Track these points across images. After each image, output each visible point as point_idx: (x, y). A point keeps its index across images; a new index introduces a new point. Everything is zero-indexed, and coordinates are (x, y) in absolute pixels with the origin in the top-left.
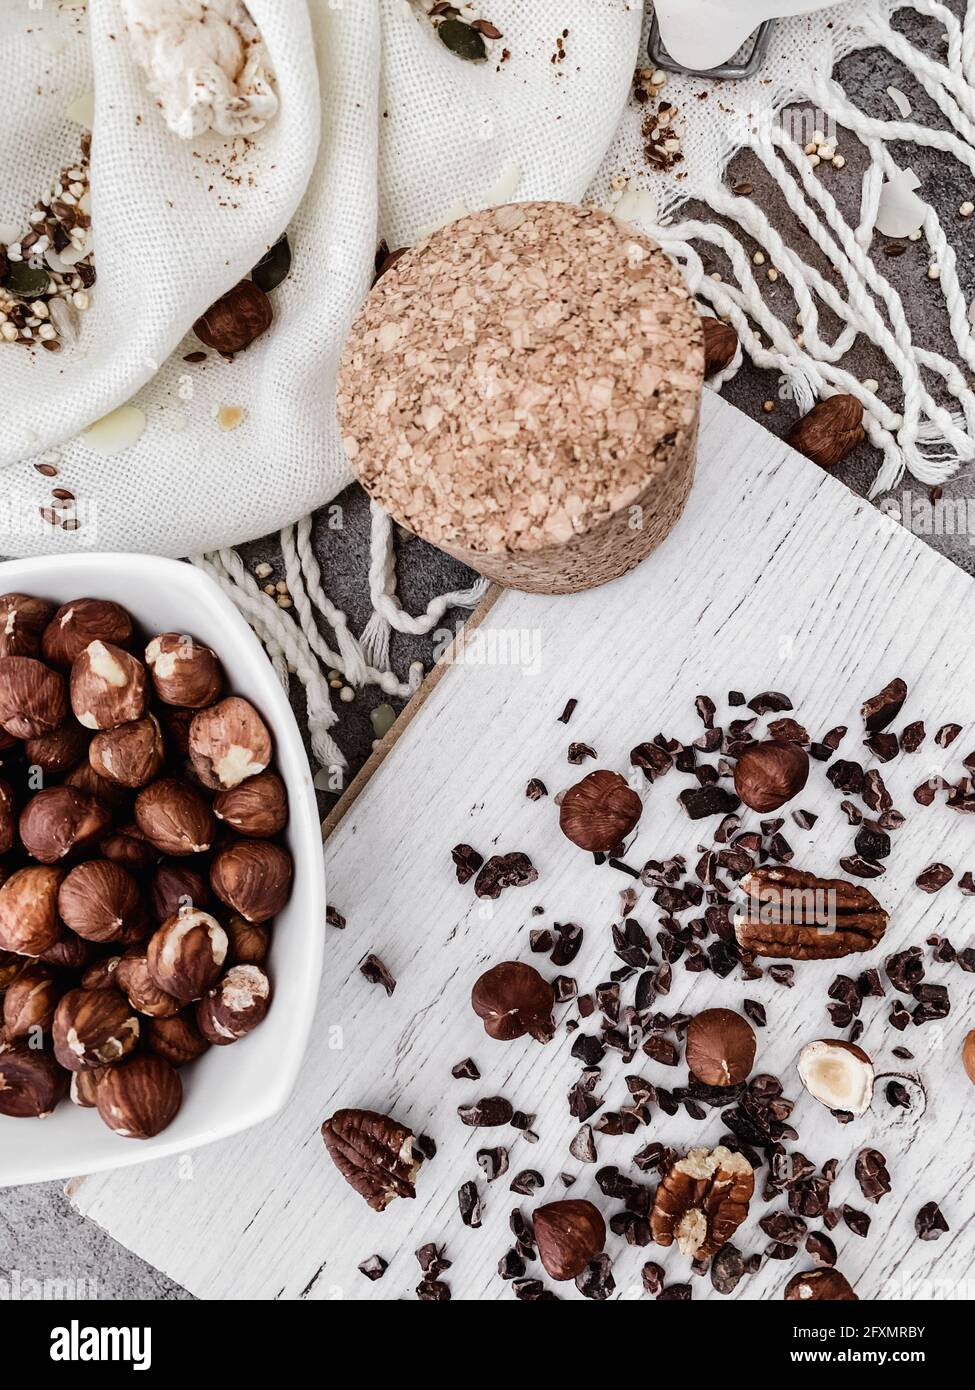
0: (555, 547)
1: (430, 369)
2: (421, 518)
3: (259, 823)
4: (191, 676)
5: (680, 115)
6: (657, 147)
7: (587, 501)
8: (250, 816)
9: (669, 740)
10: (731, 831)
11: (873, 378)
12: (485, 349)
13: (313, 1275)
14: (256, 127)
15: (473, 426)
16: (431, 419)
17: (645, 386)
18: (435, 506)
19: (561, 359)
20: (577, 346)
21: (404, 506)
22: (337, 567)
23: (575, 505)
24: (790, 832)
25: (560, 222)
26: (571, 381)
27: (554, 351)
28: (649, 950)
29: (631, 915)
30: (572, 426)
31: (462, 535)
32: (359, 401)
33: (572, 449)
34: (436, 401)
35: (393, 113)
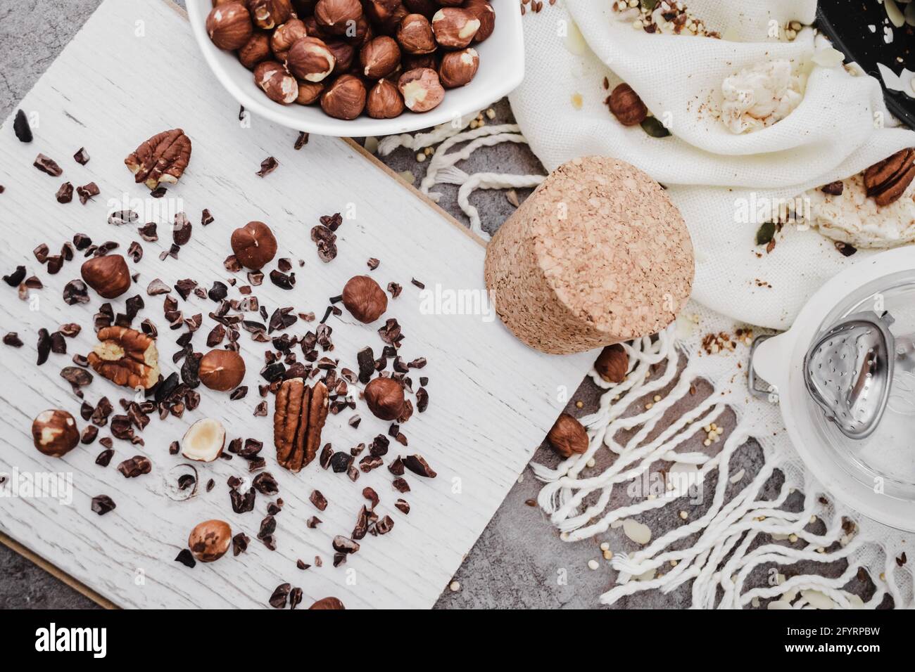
0: (535, 260)
1: (617, 203)
2: (547, 195)
3: (377, 103)
4: (461, 71)
5: (729, 353)
6: (714, 341)
7: (560, 277)
8: (382, 98)
9: (400, 342)
10: (349, 377)
11: (595, 465)
12: (628, 230)
13: (79, 120)
14: (726, 122)
15: (592, 222)
16: (594, 202)
17: (613, 307)
18: (554, 202)
19: (625, 267)
20: (631, 275)
21: (552, 186)
22: (492, 154)
23: (558, 271)
24: (348, 413)
25: (686, 271)
26: (615, 271)
27: (629, 263)
28: (279, 329)
29: (299, 319)
30: (595, 271)
31: (540, 215)
32: (600, 166)
33: (584, 270)
34: (602, 205)
35: (732, 194)
